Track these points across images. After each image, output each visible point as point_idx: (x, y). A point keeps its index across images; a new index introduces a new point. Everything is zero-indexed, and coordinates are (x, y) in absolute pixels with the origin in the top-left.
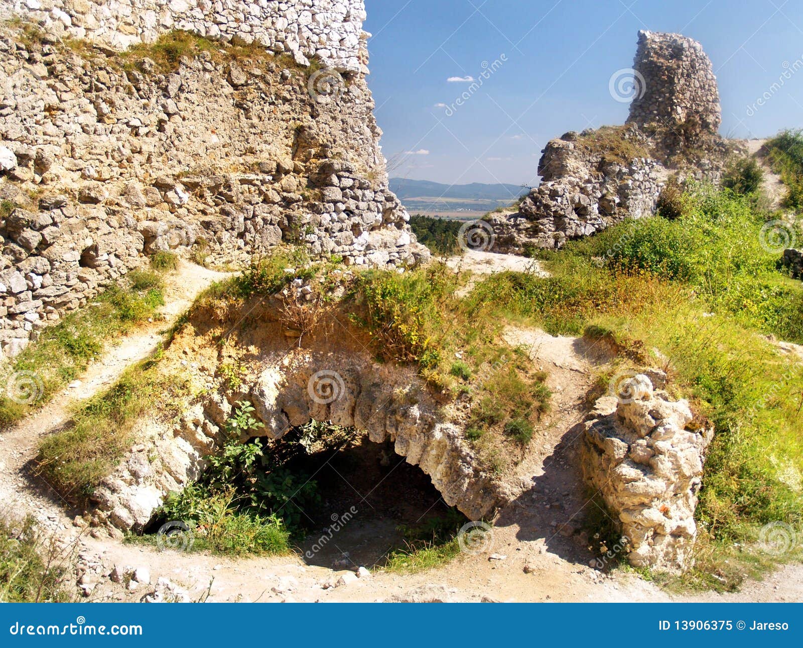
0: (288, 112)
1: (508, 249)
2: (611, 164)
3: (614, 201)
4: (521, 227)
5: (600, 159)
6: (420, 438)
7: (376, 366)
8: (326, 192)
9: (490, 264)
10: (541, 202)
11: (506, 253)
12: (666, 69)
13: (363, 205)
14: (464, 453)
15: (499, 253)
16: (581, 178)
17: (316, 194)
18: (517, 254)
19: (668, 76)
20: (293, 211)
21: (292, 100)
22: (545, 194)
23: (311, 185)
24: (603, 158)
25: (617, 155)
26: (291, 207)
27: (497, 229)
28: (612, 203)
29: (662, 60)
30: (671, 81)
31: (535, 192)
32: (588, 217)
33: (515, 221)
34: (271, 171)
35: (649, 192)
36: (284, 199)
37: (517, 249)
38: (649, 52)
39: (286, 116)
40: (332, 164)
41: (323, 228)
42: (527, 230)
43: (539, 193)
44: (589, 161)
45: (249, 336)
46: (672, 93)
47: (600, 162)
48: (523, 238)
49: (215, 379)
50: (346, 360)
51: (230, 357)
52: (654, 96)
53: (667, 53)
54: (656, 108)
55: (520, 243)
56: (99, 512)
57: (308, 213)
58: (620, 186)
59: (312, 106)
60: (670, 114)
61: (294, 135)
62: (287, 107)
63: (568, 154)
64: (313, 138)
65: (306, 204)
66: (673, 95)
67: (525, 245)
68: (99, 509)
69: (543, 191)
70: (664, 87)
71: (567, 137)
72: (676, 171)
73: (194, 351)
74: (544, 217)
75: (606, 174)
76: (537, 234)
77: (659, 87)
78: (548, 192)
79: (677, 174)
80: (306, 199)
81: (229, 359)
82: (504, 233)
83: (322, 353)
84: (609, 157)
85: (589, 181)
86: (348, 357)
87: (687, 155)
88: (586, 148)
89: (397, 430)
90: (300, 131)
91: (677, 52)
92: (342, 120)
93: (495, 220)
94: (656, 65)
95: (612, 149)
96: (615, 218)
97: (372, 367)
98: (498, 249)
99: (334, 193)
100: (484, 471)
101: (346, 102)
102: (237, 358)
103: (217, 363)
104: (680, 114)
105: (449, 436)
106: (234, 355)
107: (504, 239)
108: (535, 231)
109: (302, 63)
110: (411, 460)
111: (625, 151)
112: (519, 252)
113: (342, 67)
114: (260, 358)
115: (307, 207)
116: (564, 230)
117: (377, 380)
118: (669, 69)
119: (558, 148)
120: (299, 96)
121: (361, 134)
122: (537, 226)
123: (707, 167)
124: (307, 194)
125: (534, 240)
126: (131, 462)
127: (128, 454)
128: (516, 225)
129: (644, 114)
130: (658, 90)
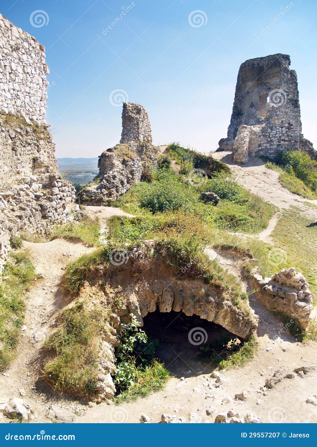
0: (30, 150)
1: (100, 204)
2: (128, 161)
3: (130, 177)
4: (105, 193)
5: (123, 160)
6: (214, 310)
7: (179, 282)
8: (53, 190)
9: (101, 212)
10: (110, 182)
11: (100, 206)
12: (136, 119)
13: (65, 194)
14: (237, 312)
15: (97, 206)
16: (120, 169)
17: (48, 192)
18: (105, 206)
19: (137, 122)
20: (41, 202)
21: (32, 144)
22: (111, 177)
23: (45, 187)
24: (124, 159)
25: (129, 157)
26: (40, 200)
27: (93, 195)
28: (130, 178)
29: (134, 115)
30: (138, 124)
31: (107, 177)
32: (124, 185)
33: (101, 191)
34: (28, 183)
35: (139, 172)
36: (36, 196)
37: (105, 203)
38: (128, 111)
39: (29, 152)
40: (55, 176)
41: (54, 209)
42: (106, 194)
43: (108, 177)
44: (119, 161)
45: (115, 279)
46: (138, 129)
47: (123, 161)
48: (106, 199)
49: (108, 306)
50: (165, 282)
51: (111, 293)
52: (132, 130)
53: (135, 111)
54: (133, 135)
55: (105, 200)
56: (100, 395)
57: (47, 202)
58: (130, 171)
59: (38, 146)
60: (138, 138)
61: (32, 162)
62: (29, 148)
63: (113, 158)
64: (42, 163)
65: (45, 197)
66: (139, 130)
67: (108, 201)
68: (100, 394)
69: (110, 176)
70: (135, 126)
71: (109, 150)
72: (144, 162)
73: (94, 294)
74: (112, 188)
75: (126, 166)
76: (111, 196)
77: (133, 126)
78: (112, 176)
79: (145, 163)
80: (45, 195)
81: (111, 294)
82: (97, 197)
83: (151, 281)
84: (126, 159)
85: (123, 170)
86: (165, 280)
87: (146, 155)
88: (118, 155)
89: (201, 308)
90: (35, 160)
91: (138, 111)
92: (48, 152)
93: (92, 191)
94: (132, 117)
95: (126, 155)
96: (131, 184)
97: (177, 283)
98: (96, 204)
99: (56, 190)
100: (246, 317)
101: (49, 143)
102: (114, 293)
103: (106, 298)
104: (141, 138)
105: (229, 306)
106: (113, 292)
107: (98, 199)
108: (110, 195)
109: (30, 124)
110: (210, 320)
111: (131, 155)
112: (106, 205)
113: (44, 125)
114: (124, 290)
115: (46, 199)
116: (118, 193)
117: (181, 289)
118: (136, 118)
119: (108, 156)
120: (33, 141)
121: (54, 158)
122: (111, 192)
123: (153, 159)
124: (45, 192)
125: (110, 198)
126: (103, 363)
127: (98, 360)
128: (102, 193)
129: (128, 138)
130: (133, 127)
